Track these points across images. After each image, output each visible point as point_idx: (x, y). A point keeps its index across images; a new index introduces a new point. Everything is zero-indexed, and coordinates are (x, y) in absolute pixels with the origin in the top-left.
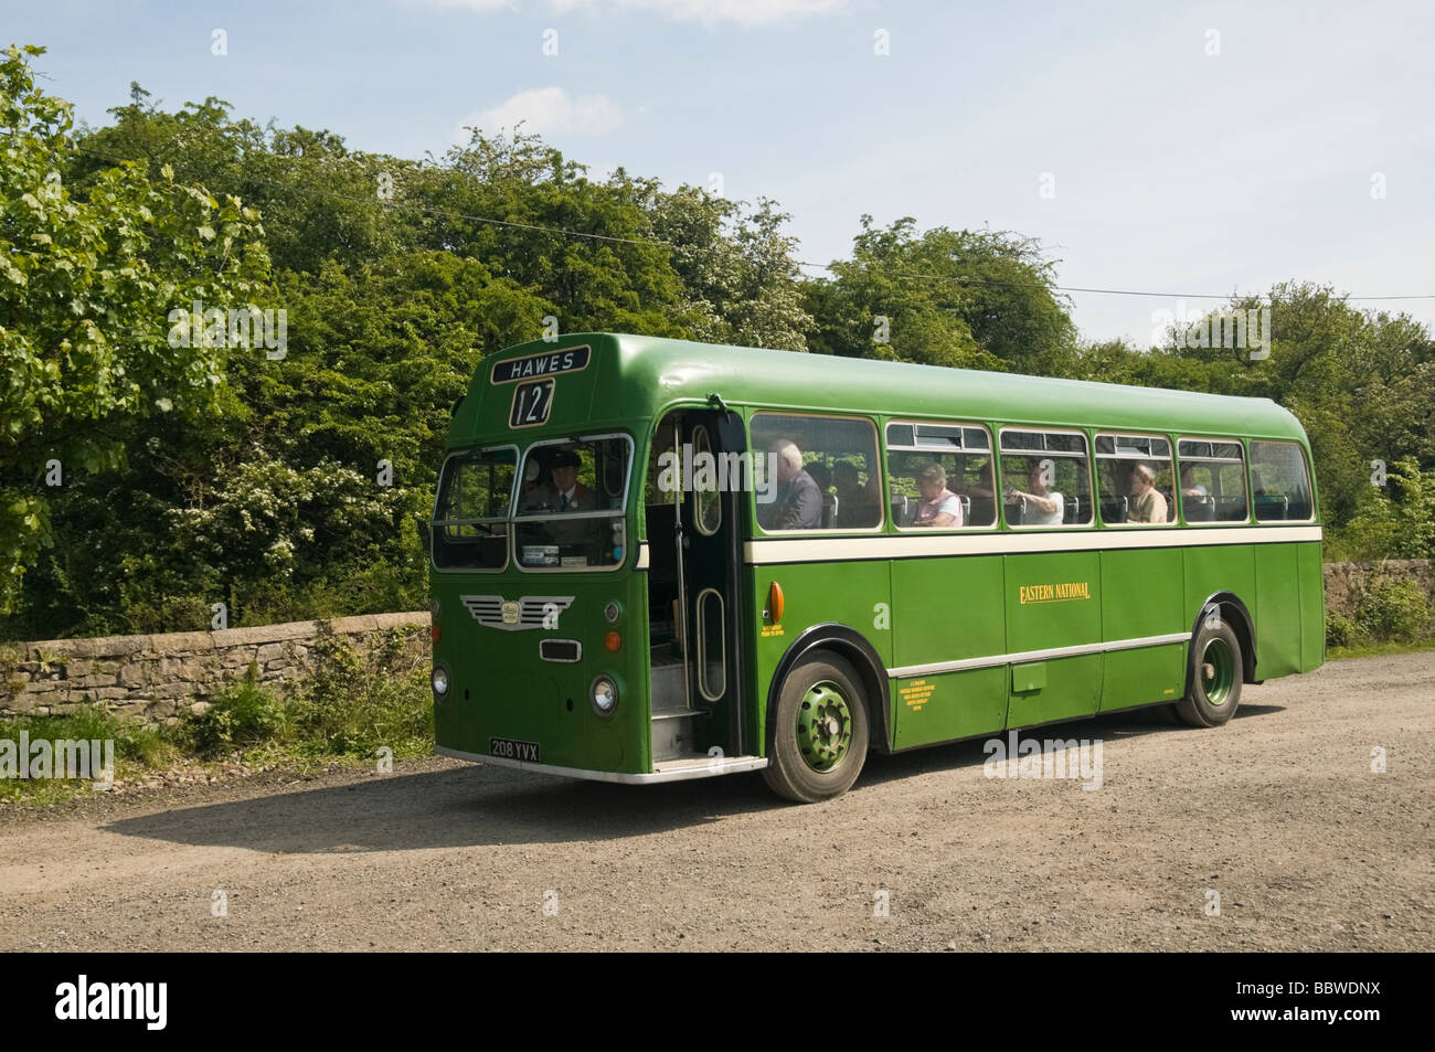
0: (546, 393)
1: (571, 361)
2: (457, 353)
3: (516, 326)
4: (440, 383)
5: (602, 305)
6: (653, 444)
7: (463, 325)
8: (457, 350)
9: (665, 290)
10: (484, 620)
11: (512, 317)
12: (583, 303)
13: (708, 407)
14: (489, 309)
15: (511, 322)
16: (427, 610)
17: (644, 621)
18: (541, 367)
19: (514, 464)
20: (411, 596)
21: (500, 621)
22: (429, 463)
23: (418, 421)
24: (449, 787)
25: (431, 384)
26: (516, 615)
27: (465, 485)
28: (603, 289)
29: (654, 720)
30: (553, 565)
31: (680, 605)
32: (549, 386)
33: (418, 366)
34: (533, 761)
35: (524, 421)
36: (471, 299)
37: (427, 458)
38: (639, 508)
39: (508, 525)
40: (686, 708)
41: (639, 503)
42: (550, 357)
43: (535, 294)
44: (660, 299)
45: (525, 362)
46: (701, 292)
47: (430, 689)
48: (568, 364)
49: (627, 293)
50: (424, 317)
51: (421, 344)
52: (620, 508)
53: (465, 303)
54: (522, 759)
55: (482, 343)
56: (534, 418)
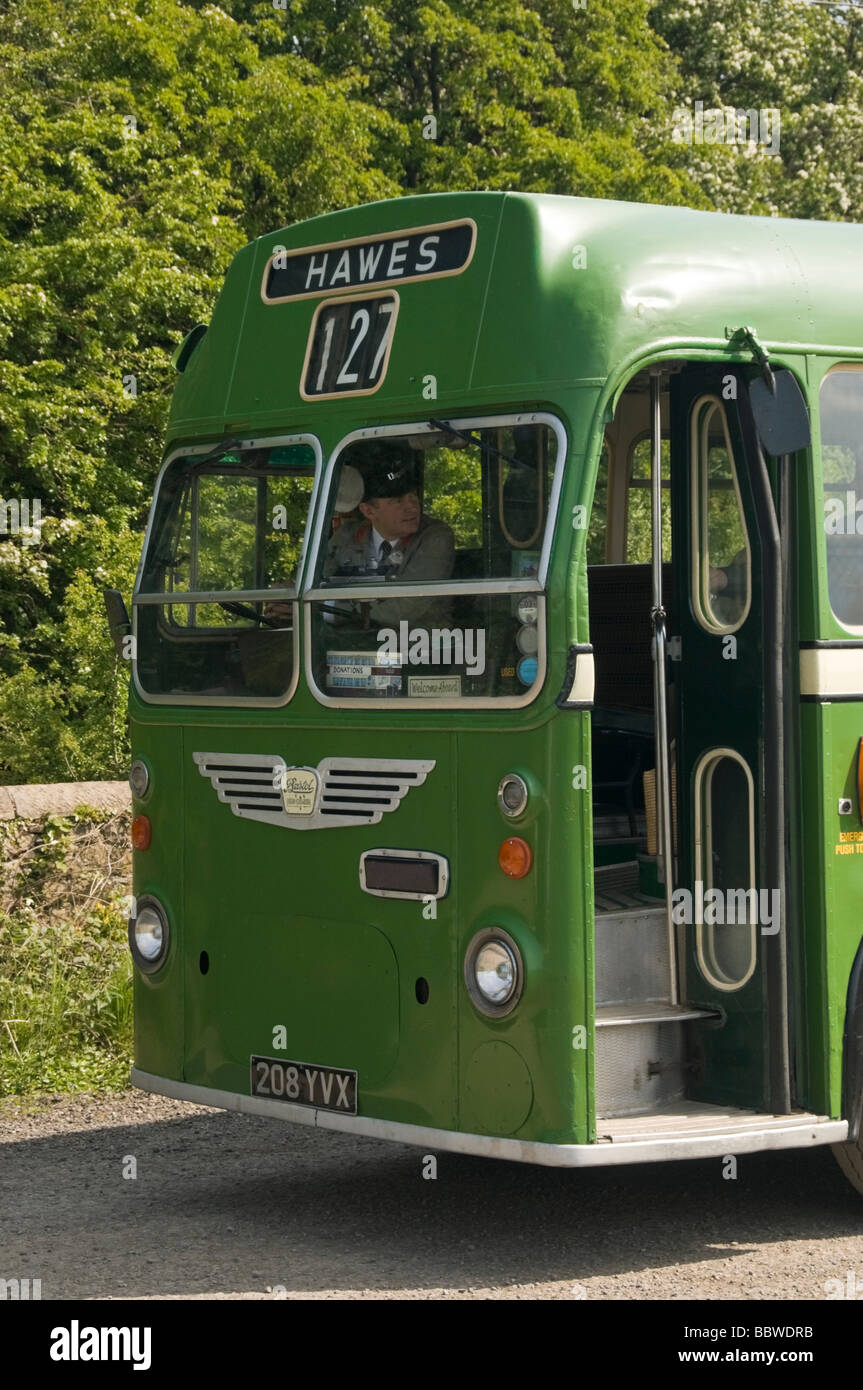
0: (379, 324)
1: (432, 254)
2: (186, 227)
3: (312, 168)
4: (150, 290)
5: (498, 120)
6: (607, 437)
7: (196, 162)
8: (186, 218)
9: (636, 84)
10: (242, 806)
11: (304, 147)
12: (458, 114)
13: (728, 357)
14: (255, 127)
15: (303, 157)
16: (122, 778)
17: (582, 813)
18: (369, 266)
19: (310, 472)
20: (88, 747)
21: (279, 809)
22: (126, 463)
23: (104, 372)
24: (159, 1158)
25: (130, 294)
26: (311, 797)
27: (206, 512)
28: (503, 85)
29: (601, 1028)
30: (390, 692)
31: (659, 783)
32: (385, 308)
33: (103, 253)
34: (342, 1110)
35: (331, 385)
36: (216, 103)
37: (121, 453)
38: (575, 576)
39: (296, 605)
40: (669, 1003)
41: (576, 564)
42: (389, 244)
43: (354, 94)
44: (626, 105)
45: (336, 255)
46: (717, 86)
47: (126, 945)
48: (427, 260)
49: (553, 93)
50: (115, 143)
51: (108, 203)
52: (532, 573)
53: (203, 112)
54: (318, 1104)
55: (239, 204)
56: (353, 378)
